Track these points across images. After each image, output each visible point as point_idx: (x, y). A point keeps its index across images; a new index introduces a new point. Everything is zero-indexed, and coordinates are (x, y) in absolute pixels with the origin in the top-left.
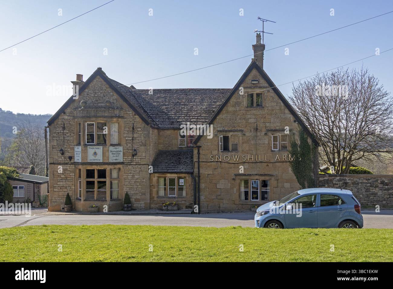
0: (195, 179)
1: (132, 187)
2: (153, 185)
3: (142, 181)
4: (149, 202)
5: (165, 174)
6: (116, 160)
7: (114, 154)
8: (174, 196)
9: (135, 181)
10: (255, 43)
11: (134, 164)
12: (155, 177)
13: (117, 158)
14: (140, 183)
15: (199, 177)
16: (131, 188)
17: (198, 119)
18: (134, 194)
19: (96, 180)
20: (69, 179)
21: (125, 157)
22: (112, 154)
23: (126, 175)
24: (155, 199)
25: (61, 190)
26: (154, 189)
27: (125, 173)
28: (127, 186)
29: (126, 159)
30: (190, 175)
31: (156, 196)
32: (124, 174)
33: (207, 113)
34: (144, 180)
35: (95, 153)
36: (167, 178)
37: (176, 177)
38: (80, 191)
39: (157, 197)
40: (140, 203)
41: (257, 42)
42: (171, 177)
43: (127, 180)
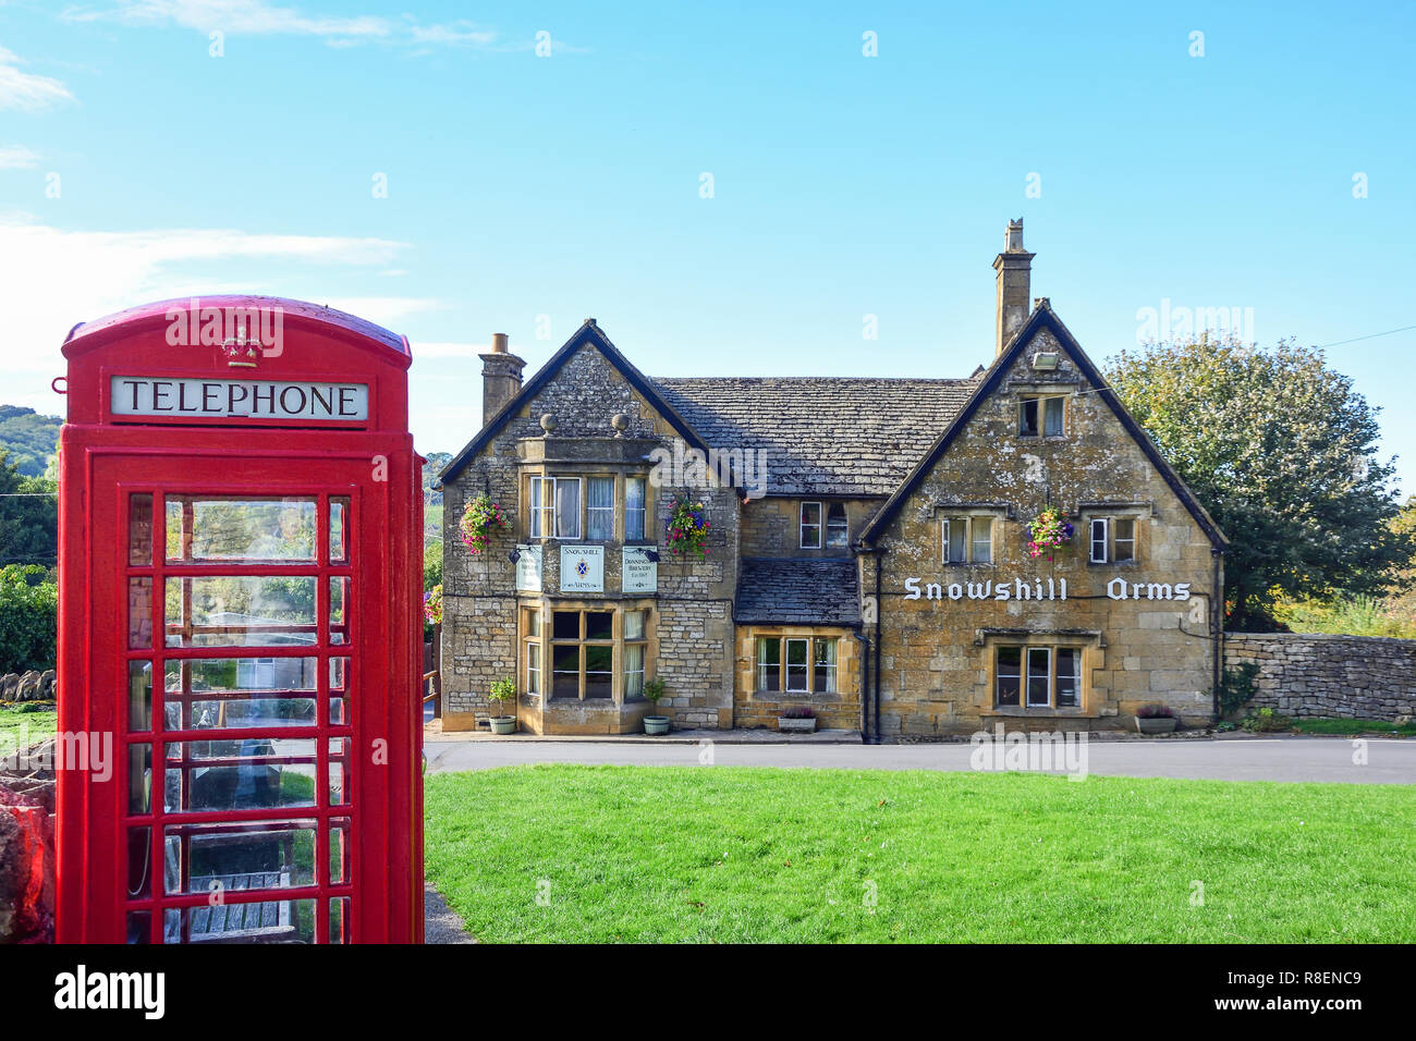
0: (868, 642)
1: (683, 663)
2: (742, 660)
3: (711, 646)
4: (731, 707)
5: (779, 627)
6: (640, 585)
7: (635, 569)
8: (802, 691)
9: (691, 646)
10: (1005, 248)
11: (690, 597)
12: (748, 637)
13: (642, 580)
14: (705, 654)
15: (879, 636)
16: (681, 667)
17: (853, 466)
18: (687, 685)
19: (582, 642)
20: (499, 638)
21: (662, 578)
22: (631, 568)
23: (667, 628)
24: (749, 699)
25: (477, 671)
26: (745, 672)
27: (661, 625)
28: (669, 663)
29: (666, 582)
30: (851, 632)
31: (750, 692)
32: (659, 628)
33: (879, 451)
34: (720, 646)
35: (582, 565)
36: (783, 640)
37: (808, 637)
38: (532, 673)
39: (754, 694)
40: (706, 710)
41: (1013, 245)
42: (793, 636)
43: (668, 645)
